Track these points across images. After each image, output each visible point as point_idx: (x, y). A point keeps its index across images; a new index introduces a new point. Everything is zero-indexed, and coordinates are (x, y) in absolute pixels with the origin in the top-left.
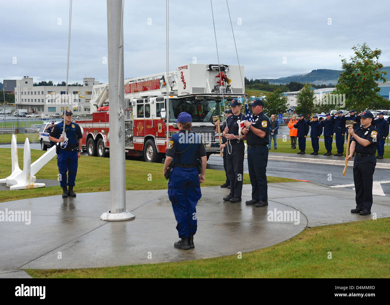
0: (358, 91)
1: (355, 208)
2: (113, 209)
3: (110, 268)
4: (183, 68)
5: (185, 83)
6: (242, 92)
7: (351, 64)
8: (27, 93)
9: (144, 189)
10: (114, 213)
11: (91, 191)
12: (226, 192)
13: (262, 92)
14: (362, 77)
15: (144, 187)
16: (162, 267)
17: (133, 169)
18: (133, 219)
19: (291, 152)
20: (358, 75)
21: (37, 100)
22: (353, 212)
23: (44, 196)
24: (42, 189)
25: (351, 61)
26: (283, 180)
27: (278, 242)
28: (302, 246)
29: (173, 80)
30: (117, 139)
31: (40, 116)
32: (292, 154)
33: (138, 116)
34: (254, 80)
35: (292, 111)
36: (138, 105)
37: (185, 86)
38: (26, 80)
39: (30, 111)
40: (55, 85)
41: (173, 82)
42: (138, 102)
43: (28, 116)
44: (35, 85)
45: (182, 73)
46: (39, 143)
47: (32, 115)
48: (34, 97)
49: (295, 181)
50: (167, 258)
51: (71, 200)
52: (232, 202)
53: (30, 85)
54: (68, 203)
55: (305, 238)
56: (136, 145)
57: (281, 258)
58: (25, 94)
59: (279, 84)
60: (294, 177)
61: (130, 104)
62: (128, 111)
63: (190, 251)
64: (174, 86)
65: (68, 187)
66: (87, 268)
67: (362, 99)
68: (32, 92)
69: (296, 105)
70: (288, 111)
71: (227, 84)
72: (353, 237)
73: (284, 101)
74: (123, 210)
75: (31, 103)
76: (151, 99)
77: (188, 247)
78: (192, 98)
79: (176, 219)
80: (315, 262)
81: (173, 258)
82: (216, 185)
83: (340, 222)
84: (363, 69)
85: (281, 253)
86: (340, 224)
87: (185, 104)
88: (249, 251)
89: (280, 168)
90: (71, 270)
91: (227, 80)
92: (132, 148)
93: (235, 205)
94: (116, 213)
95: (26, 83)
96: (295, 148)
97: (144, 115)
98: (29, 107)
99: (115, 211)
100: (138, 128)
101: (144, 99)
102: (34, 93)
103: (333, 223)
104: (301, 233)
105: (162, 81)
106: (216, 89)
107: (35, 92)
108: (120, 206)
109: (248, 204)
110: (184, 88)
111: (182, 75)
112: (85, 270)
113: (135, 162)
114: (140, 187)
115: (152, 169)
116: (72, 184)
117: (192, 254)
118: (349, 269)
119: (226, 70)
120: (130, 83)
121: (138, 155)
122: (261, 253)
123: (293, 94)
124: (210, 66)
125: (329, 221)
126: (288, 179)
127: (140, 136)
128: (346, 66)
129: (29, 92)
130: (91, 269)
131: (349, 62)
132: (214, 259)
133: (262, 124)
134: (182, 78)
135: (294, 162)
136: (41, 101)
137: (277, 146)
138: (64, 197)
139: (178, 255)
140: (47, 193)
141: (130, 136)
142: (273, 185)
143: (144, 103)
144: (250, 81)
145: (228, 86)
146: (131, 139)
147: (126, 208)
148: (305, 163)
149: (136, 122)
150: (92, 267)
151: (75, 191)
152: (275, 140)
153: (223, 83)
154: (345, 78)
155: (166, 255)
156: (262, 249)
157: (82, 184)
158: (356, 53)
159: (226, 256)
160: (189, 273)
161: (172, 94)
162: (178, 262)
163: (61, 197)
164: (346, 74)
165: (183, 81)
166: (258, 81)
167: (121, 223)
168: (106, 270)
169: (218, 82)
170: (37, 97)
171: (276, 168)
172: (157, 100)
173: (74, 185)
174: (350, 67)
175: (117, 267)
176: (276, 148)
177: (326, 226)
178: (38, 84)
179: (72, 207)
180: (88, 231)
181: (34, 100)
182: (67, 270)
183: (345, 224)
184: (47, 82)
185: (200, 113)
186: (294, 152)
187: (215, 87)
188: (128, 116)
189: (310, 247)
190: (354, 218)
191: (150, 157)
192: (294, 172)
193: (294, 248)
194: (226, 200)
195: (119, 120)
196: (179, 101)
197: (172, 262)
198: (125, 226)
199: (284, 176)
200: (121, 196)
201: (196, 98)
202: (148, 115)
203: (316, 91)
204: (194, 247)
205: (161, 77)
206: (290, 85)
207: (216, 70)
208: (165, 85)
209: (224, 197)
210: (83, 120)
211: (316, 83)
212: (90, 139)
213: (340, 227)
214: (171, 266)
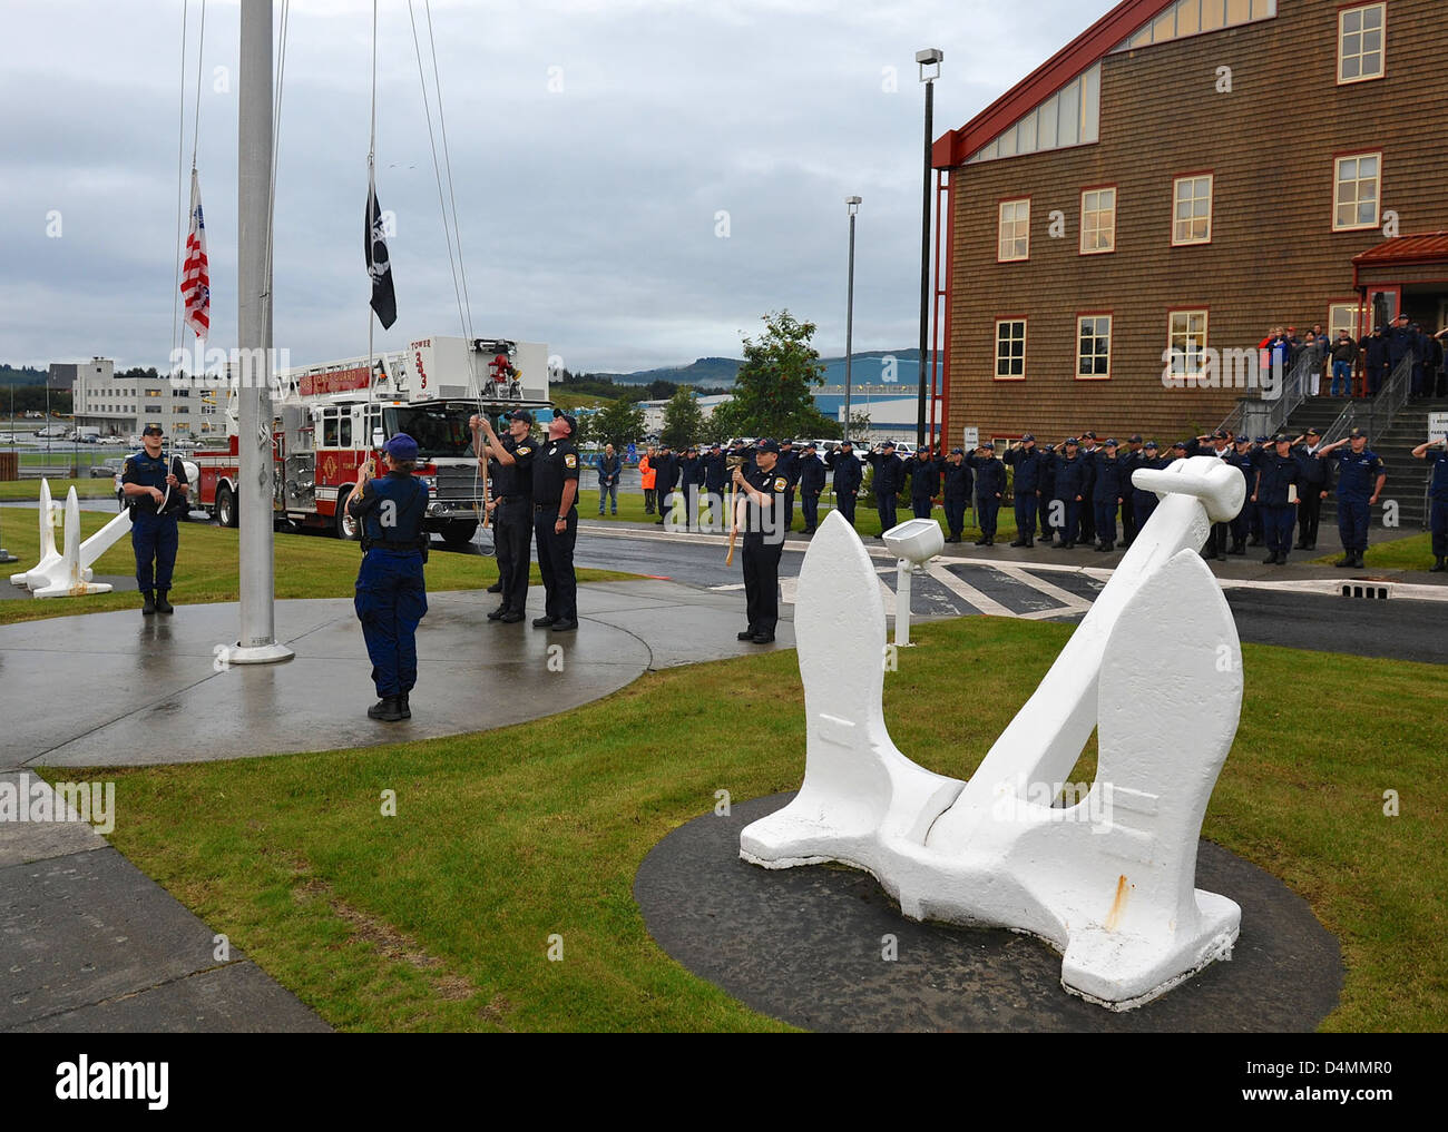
0: (774, 402)
1: (746, 630)
2: (246, 639)
3: (222, 762)
4: (420, 345)
5: (424, 376)
6: (543, 397)
7: (760, 349)
8: (100, 393)
9: (324, 597)
10: (248, 647)
11: (208, 599)
12: (496, 600)
13: (597, 400)
14: (779, 375)
15: (324, 593)
16: (333, 759)
17: (310, 554)
18: (290, 658)
19: (644, 521)
20: (773, 369)
21: (122, 409)
22: (742, 637)
23: (102, 611)
24: (103, 596)
25: (760, 344)
26: (617, 577)
27: (585, 702)
28: (631, 708)
29: (401, 369)
30: (256, 489)
31: (127, 443)
32: (644, 525)
33: (326, 444)
34: (583, 375)
35: (656, 438)
36: (325, 420)
37: (424, 382)
38: (99, 366)
39: (106, 429)
40: (162, 377)
41: (403, 374)
42: (326, 413)
43: (101, 440)
44: (119, 376)
45: (418, 354)
46: (114, 498)
47: (111, 439)
48: (114, 401)
49: (643, 578)
50: (349, 739)
51: (163, 619)
52: (505, 621)
53: (107, 375)
54: (156, 627)
55: (642, 691)
56: (321, 504)
57: (585, 733)
58: (96, 394)
59: (633, 385)
60: (642, 570)
61: (310, 417)
62: (306, 432)
63: (399, 723)
64: (402, 381)
65: (155, 591)
66: (171, 762)
67: (781, 418)
68: (110, 391)
69: (663, 428)
70: (649, 438)
71: (512, 381)
72: (733, 687)
73: (639, 417)
74: (268, 641)
75: (107, 414)
76: (354, 408)
77: (397, 716)
78: (439, 406)
79: (371, 658)
80: (651, 740)
81: (361, 740)
82: (480, 587)
83: (715, 657)
84: (782, 359)
85: (588, 723)
86: (713, 663)
87: (425, 420)
88: (524, 720)
89: (616, 553)
90: (135, 767)
91: (513, 373)
92: (314, 510)
93: (512, 628)
94: (253, 646)
95: (99, 370)
96: (653, 512)
97: (339, 440)
98: (105, 424)
99: (250, 643)
100: (325, 468)
101: (339, 408)
102: (114, 393)
103: (700, 660)
104: (634, 682)
105: (377, 371)
106: (488, 389)
107: (118, 391)
108: (261, 630)
109: (538, 624)
110: (423, 387)
111: (418, 359)
112: (165, 768)
113: (317, 538)
114: (317, 591)
115: (351, 553)
116: (165, 586)
117: (403, 730)
118: (713, 750)
119: (510, 352)
120: (310, 374)
121: (325, 524)
122: (547, 724)
123: (659, 406)
124: (477, 342)
125: (692, 658)
126: (628, 575)
127: (330, 484)
128: (750, 352)
129: (103, 391)
130: (180, 765)
131: (756, 344)
132: (448, 740)
133: (567, 460)
134: (419, 365)
135: (649, 541)
136: (130, 409)
137: (617, 508)
138: (145, 613)
139: (372, 733)
140: (110, 604)
141: (310, 484)
142: (594, 587)
143: (340, 417)
144: (574, 376)
145: (514, 385)
146: (311, 490)
147: (276, 635)
148: (669, 543)
149: (323, 455)
150: (182, 761)
151: (173, 601)
152: (613, 497)
153: (504, 378)
154: (749, 376)
155: (348, 733)
156: (551, 716)
157: (191, 586)
158: (770, 327)
159: (473, 733)
160: (387, 769)
161: (398, 398)
162: (369, 747)
163: (140, 612)
164: (751, 366)
165: (420, 371)
166: (590, 377)
167: (262, 668)
168: (212, 768)
169: (493, 376)
170: (122, 401)
171: (608, 551)
172: (366, 410)
173: (170, 588)
174: (758, 355)
175: (236, 761)
176: (614, 513)
177: (686, 667)
178: (125, 373)
179: (165, 635)
180: (185, 686)
181: (114, 409)
182: (126, 768)
183: (723, 663)
184: (146, 370)
185: (457, 439)
186: (650, 521)
187: (488, 385)
188: (306, 441)
189: (646, 710)
190: (743, 649)
191: (350, 529)
192: (644, 560)
193: (614, 712)
194: (493, 618)
195: (261, 448)
196: (412, 413)
197: (356, 748)
198: (272, 675)
199: (623, 568)
200: (263, 611)
201: (447, 408)
202: (346, 441)
203: (701, 400)
204: (410, 716)
205: (376, 363)
206: (653, 386)
207: (490, 350)
208: (384, 379)
209: (490, 612)
210: (209, 451)
211: (706, 383)
212: (225, 491)
213: (712, 667)
214: (352, 755)
